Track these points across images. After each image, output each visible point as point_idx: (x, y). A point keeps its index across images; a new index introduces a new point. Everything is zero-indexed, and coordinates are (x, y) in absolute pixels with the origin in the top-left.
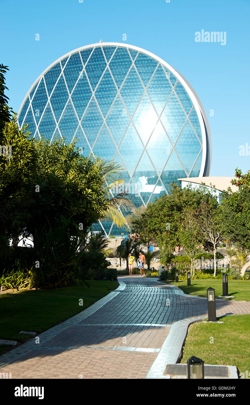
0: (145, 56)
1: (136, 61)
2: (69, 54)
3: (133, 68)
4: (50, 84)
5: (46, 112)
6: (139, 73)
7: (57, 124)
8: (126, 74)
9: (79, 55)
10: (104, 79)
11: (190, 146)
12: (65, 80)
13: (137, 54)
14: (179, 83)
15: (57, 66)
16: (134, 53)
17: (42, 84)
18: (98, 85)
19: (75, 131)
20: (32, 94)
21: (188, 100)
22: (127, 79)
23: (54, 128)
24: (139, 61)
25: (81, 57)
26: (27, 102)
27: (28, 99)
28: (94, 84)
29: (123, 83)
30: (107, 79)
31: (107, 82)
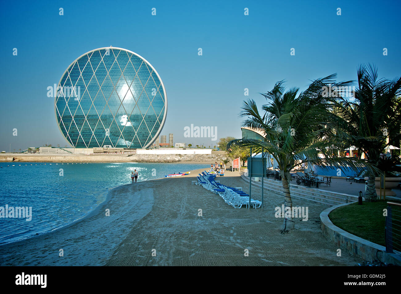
0: (136, 56)
1: (131, 59)
2: (93, 51)
3: (130, 62)
4: (82, 66)
5: (79, 80)
6: (133, 65)
7: (86, 87)
8: (126, 64)
9: (99, 52)
10: (114, 66)
11: (159, 103)
12: (91, 64)
13: (132, 55)
14: (154, 72)
15: (86, 56)
16: (130, 54)
17: (76, 65)
18: (110, 69)
19: (97, 92)
20: (69, 70)
21: (159, 80)
22: (127, 67)
23: (85, 89)
24: (133, 59)
25: (100, 53)
26: (67, 74)
27: (67, 72)
28: (108, 68)
29: (125, 69)
30: (115, 66)
31: (116, 68)
